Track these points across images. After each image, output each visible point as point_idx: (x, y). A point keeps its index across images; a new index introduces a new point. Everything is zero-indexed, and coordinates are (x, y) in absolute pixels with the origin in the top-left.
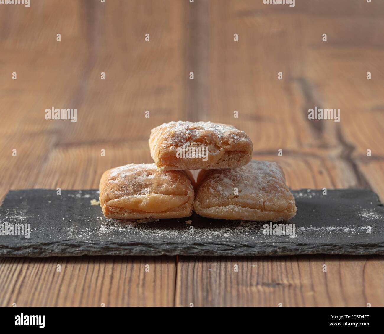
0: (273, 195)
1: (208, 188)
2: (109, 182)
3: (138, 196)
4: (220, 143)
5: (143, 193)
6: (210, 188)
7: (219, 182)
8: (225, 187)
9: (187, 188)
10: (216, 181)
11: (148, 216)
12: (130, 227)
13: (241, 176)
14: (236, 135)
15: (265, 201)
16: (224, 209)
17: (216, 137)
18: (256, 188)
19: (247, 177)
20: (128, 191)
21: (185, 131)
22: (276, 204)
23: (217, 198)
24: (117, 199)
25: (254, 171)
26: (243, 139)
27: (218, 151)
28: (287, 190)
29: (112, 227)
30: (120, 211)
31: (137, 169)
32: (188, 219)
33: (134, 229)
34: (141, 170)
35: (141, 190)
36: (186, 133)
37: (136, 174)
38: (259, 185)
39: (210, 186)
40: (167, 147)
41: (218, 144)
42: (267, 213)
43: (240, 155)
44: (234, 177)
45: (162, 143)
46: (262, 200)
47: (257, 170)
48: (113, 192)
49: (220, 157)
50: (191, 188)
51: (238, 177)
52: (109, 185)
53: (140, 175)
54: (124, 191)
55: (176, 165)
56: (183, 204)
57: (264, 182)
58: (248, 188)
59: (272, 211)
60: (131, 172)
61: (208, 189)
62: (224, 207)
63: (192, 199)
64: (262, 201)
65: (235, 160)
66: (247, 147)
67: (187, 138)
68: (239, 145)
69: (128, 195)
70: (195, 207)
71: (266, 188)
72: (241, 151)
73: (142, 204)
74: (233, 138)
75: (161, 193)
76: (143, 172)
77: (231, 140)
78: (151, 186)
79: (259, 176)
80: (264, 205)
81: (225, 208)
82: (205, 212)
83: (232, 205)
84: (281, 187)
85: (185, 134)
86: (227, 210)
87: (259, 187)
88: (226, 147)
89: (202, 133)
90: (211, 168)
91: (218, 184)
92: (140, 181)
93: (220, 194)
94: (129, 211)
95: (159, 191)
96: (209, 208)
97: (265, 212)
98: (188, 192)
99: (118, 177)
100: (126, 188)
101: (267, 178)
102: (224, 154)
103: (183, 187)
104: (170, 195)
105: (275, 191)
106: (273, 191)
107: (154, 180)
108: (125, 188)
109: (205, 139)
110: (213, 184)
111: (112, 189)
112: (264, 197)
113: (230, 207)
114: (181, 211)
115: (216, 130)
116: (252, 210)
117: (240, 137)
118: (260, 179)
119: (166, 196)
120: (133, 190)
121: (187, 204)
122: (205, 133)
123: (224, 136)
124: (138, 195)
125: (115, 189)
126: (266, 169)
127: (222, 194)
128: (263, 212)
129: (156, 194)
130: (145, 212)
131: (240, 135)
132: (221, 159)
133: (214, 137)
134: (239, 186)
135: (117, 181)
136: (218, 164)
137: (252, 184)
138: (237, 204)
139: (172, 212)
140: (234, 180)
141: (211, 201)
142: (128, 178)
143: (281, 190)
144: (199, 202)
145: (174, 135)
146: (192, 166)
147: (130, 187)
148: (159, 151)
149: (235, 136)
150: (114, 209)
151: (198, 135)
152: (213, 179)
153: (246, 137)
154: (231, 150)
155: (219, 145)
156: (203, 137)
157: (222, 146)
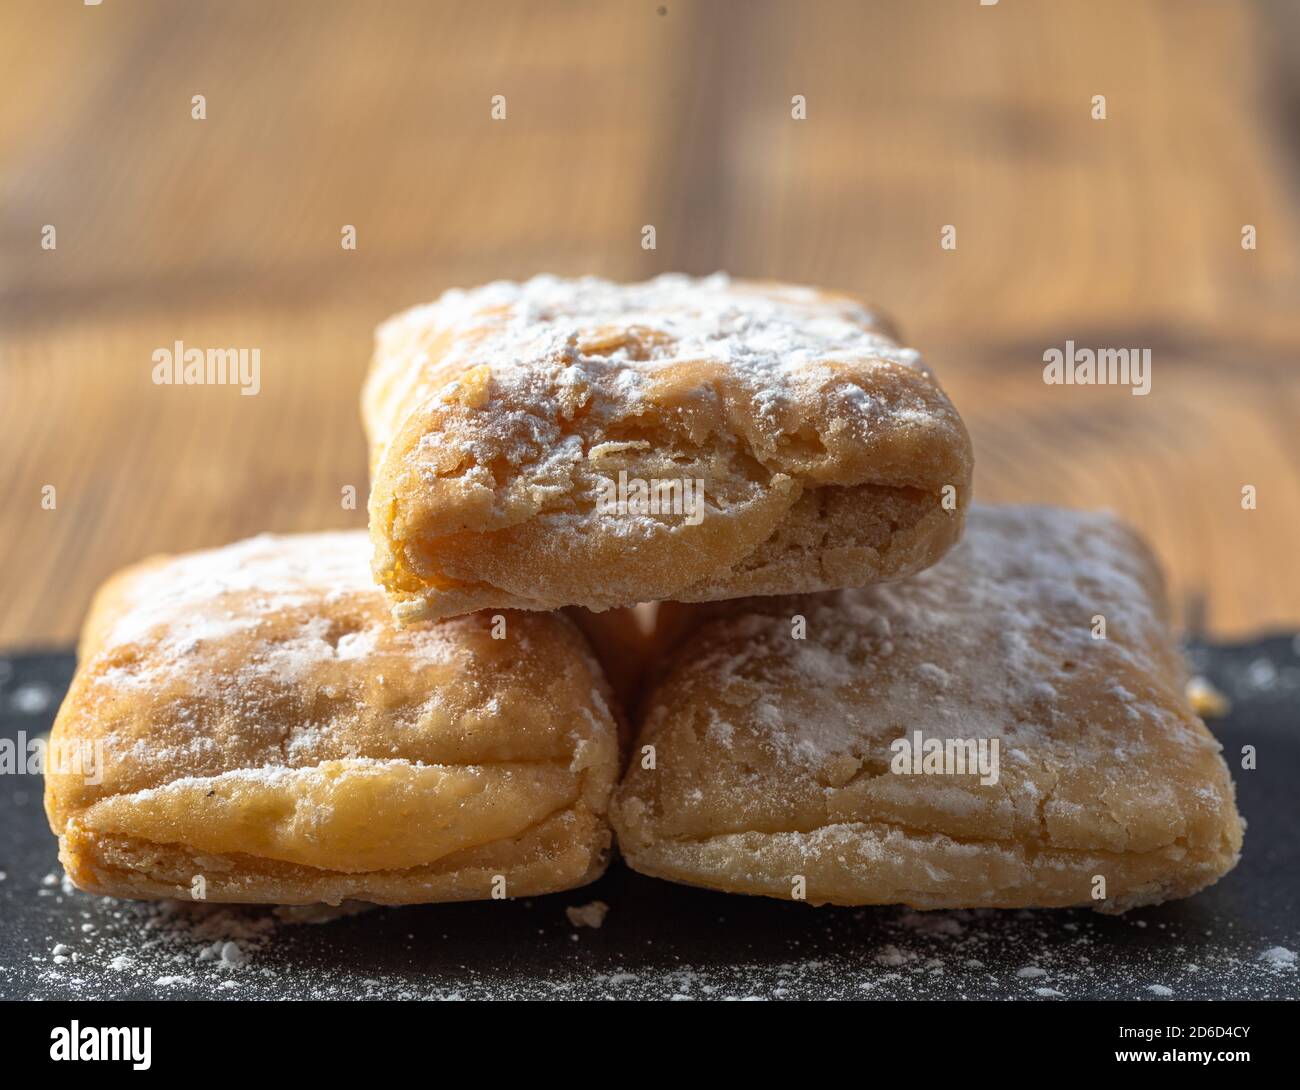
0: (1097, 753)
1: (697, 715)
2: (99, 680)
3: (270, 775)
4: (768, 441)
5: (298, 752)
6: (710, 715)
7: (765, 671)
8: (802, 705)
9: (568, 721)
10: (750, 666)
11: (333, 894)
12: (223, 963)
13: (901, 633)
14: (869, 388)
15: (1048, 797)
16: (796, 848)
17: (746, 407)
18: (992, 709)
19: (941, 635)
20: (209, 743)
21: (554, 368)
22: (1114, 814)
23: (755, 777)
24: (145, 794)
25: (978, 594)
26: (908, 414)
27: (757, 493)
28: (1180, 717)
29: (119, 963)
30: (160, 863)
31: (273, 594)
32: (580, 895)
33: (246, 975)
34: (296, 602)
35: (288, 735)
36: (561, 380)
37: (261, 631)
38: (1011, 692)
39: (713, 698)
40: (440, 475)
41: (760, 448)
42: (1060, 866)
43: (892, 509)
44: (859, 636)
45: (411, 448)
46: (1030, 786)
47: (1000, 581)
48: (120, 746)
49: (771, 530)
50: (598, 717)
51: (887, 638)
52: (101, 699)
53: (284, 639)
54: (187, 739)
55: (497, 585)
56: (546, 820)
57: (1042, 668)
58: (947, 712)
59: (1090, 853)
60: (235, 617)
61: (702, 723)
62: (796, 838)
63: (603, 784)
64: (1028, 795)
65: (859, 543)
66: (937, 461)
67: (568, 413)
68: (884, 450)
69: (212, 767)
70: (619, 828)
71: (1055, 712)
72: (897, 489)
73: (291, 829)
74: (847, 406)
75: (410, 753)
76: (306, 616)
77: (836, 425)
78: (350, 710)
79: (1013, 629)
80: (1043, 821)
81: (807, 841)
82: (679, 862)
83: (844, 826)
84: (1145, 696)
85: (552, 391)
86: (818, 853)
87: (1010, 701)
88: (808, 466)
89: (660, 381)
90: (718, 593)
91: (759, 686)
92: (281, 678)
93: (774, 754)
94: (219, 868)
95: (395, 739)
96: (703, 838)
97: (1052, 863)
98: (575, 746)
99: (152, 648)
100: (199, 721)
101: (1057, 639)
102: (794, 507)
103: (543, 716)
104: (463, 762)
105: (1108, 726)
106: (1098, 726)
107: (369, 667)
108: (191, 724)
109: (676, 417)
110: (731, 688)
111: (112, 729)
112: (1046, 771)
113: (830, 837)
114: (532, 858)
115: (748, 358)
116: (970, 850)
117: (893, 400)
118: (1021, 646)
119: (441, 773)
120: (242, 735)
121: (568, 817)
122: (675, 380)
123: (795, 397)
124: (267, 766)
125: (135, 727)
126: (1054, 576)
127: (787, 754)
128: (1037, 864)
129: (379, 764)
130: (312, 873)
131: (889, 388)
132: (774, 538)
133: (730, 401)
134: (888, 697)
135: (143, 679)
136: (759, 570)
137: (968, 684)
138: (875, 817)
139: (478, 866)
140: (857, 658)
141: (718, 794)
142: (213, 659)
143: (1149, 720)
144: (645, 800)
145: (489, 400)
146: (600, 590)
147: (222, 713)
148: (390, 501)
149: (860, 397)
150: (125, 851)
151: (634, 395)
152: (734, 654)
153: (932, 402)
154: (836, 481)
155: (761, 457)
156: (666, 408)
157: (782, 460)
